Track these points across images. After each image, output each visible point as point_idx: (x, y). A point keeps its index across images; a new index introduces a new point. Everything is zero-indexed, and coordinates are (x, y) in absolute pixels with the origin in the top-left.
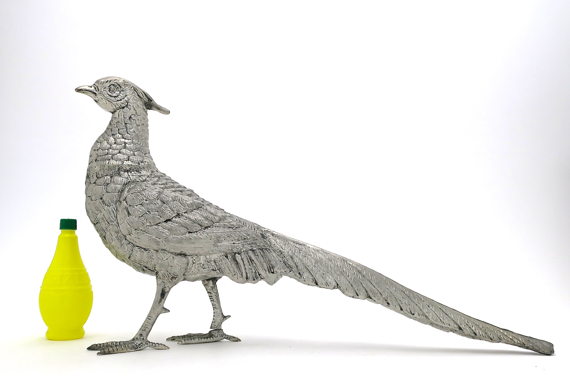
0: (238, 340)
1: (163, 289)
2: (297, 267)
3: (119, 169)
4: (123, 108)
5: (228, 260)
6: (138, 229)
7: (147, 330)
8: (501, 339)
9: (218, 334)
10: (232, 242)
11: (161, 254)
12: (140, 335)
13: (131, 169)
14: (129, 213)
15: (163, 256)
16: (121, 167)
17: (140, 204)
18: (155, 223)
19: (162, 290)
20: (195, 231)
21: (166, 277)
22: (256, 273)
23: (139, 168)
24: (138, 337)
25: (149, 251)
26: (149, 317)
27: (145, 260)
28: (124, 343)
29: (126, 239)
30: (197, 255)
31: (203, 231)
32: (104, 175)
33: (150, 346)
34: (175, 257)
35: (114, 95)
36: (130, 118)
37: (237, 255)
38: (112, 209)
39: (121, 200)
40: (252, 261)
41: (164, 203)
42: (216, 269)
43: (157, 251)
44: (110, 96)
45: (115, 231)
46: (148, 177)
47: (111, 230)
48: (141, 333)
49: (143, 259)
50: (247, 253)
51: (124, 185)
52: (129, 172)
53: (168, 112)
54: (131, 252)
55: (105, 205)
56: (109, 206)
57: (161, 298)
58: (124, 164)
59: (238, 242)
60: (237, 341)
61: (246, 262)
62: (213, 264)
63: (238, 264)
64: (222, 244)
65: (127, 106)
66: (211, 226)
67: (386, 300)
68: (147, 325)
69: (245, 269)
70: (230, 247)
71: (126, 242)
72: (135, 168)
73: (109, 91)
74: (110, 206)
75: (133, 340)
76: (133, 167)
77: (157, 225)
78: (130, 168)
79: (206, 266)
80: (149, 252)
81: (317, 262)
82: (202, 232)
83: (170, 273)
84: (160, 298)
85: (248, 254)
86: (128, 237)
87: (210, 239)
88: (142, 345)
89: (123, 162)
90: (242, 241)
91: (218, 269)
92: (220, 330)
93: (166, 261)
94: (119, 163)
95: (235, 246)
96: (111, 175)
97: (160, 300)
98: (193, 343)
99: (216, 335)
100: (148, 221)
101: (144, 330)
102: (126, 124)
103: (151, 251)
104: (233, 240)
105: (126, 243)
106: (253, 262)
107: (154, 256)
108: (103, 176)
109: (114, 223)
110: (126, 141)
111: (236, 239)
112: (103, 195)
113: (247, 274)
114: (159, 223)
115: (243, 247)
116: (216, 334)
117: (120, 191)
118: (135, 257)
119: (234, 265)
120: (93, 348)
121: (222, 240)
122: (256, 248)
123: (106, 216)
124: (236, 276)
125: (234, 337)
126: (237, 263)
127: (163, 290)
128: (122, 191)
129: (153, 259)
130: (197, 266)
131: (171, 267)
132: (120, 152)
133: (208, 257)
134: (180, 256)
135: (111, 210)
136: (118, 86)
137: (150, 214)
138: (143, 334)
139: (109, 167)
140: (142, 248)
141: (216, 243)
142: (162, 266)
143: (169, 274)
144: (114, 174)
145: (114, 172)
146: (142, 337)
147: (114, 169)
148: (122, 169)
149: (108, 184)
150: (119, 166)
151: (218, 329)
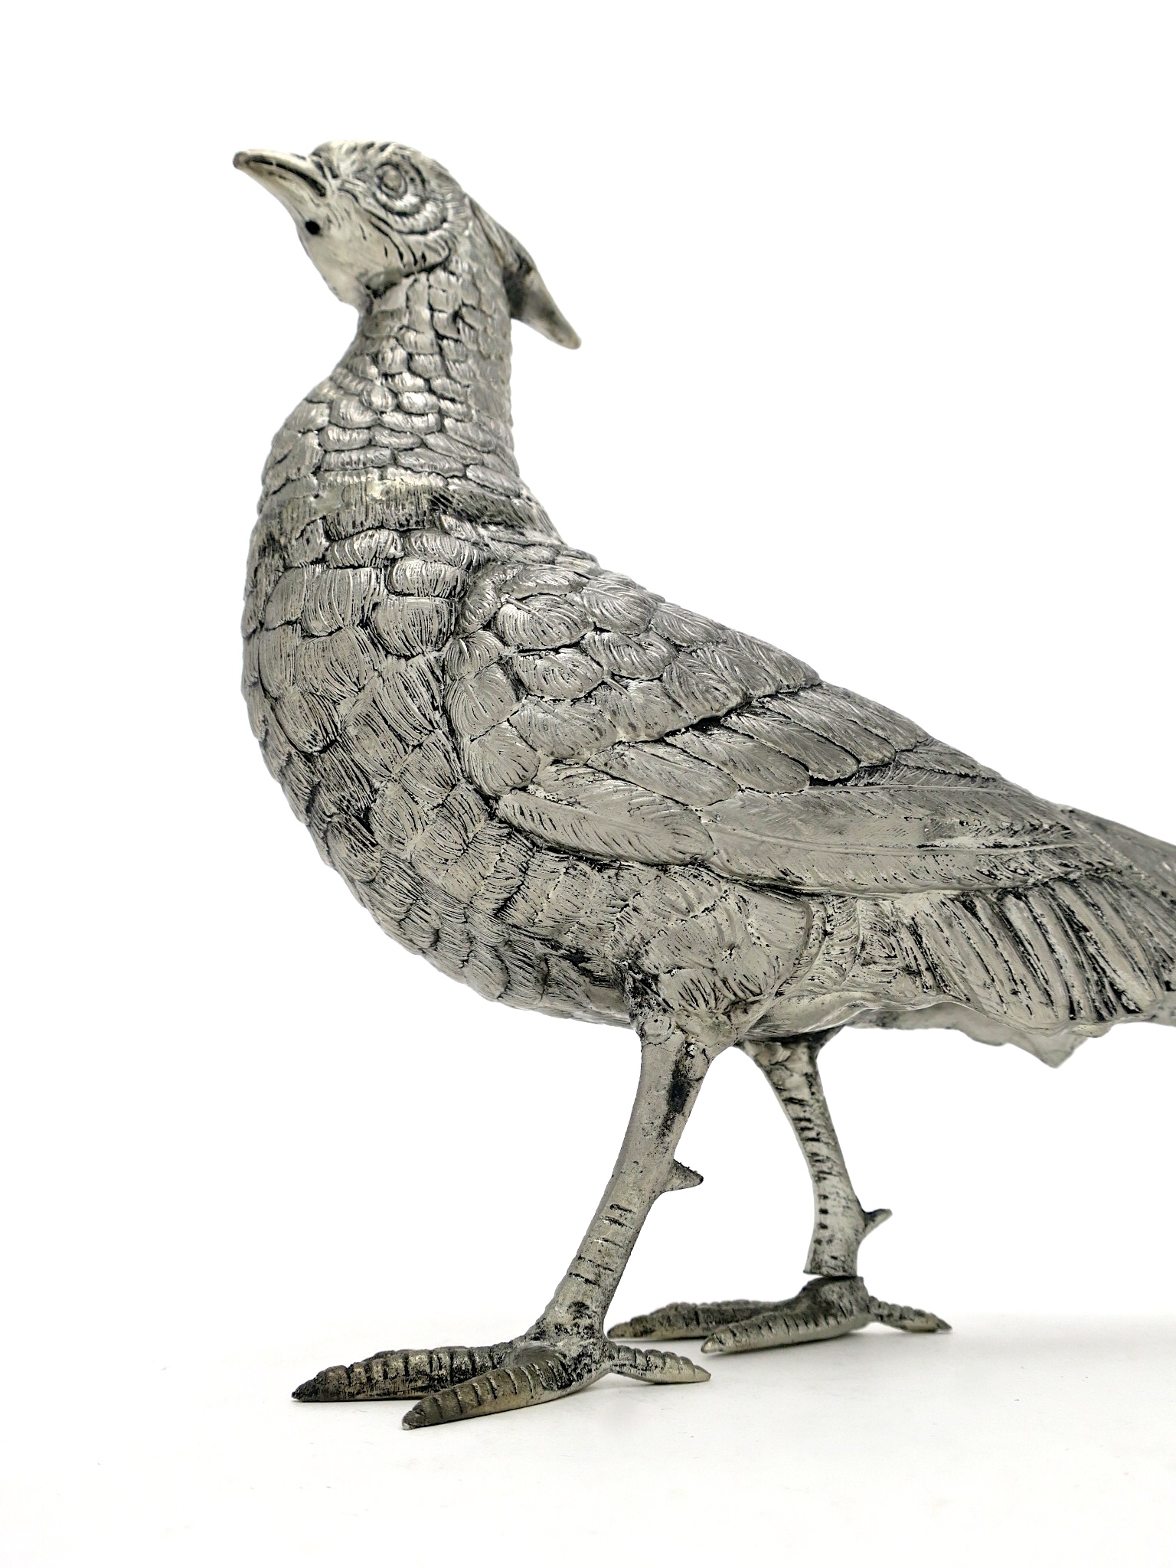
0: (935, 1326)
1: (677, 1063)
3: (434, 503)
4: (430, 270)
5: (979, 919)
6: (569, 761)
7: (606, 1278)
10: (991, 839)
11: (683, 887)
12: (574, 1308)
13: (483, 514)
14: (518, 683)
15: (691, 893)
16: (442, 497)
17: (574, 641)
18: (655, 733)
19: (673, 1067)
20: (837, 776)
21: (701, 1001)
22: (1103, 986)
23: (513, 515)
24: (564, 1316)
25: (619, 868)
26: (610, 1210)
27: (593, 918)
28: (491, 1358)
29: (492, 816)
30: (841, 896)
31: (867, 781)
32: (367, 525)
33: (624, 1369)
34: (754, 898)
35: (399, 205)
36: (456, 316)
37: (1011, 898)
38: (422, 674)
39: (470, 628)
40: (1079, 929)
42: (923, 968)
43: (663, 867)
44: (384, 206)
45: (433, 774)
47: (414, 771)
48: (579, 1299)
49: (582, 912)
50: (1051, 895)
51: (468, 566)
52: (479, 522)
53: (573, 339)
54: (516, 882)
55: (383, 653)
56: (406, 657)
57: (670, 1111)
58: (452, 487)
59: (1013, 842)
60: (932, 1331)
61: (1054, 933)
62: (908, 942)
63: (1021, 941)
64: (954, 842)
65: (444, 265)
66: (890, 760)
68: (609, 1255)
69: (1058, 963)
70: (983, 858)
71: (495, 830)
72: (500, 513)
73: (379, 187)
74: (413, 656)
75: (536, 1339)
76: (492, 509)
77: (660, 741)
78: (478, 510)
79: (878, 952)
80: (617, 874)
82: (865, 785)
83: (724, 981)
84: (665, 1109)
85: (1055, 899)
86: (509, 805)
87: (906, 818)
88: (587, 1361)
90: (1027, 839)
91: (929, 968)
92: (850, 1279)
93: (705, 921)
94: (432, 484)
95: (1005, 859)
96: (401, 525)
97: (666, 1119)
98: (770, 1344)
99: (845, 1303)
100: (622, 719)
101: (591, 1277)
103: (633, 871)
104: (994, 828)
105: (495, 832)
106: (1082, 934)
107: (646, 892)
108: (359, 529)
109: (433, 737)
110: (445, 405)
111: (1005, 825)
112: (376, 605)
113: (1069, 990)
114: (672, 733)
115: (1033, 863)
117: (458, 589)
118: (538, 901)
119: (1006, 948)
120: (331, 1388)
121: (951, 827)
122: (1078, 874)
123: (386, 703)
124: (1020, 1000)
125: (920, 1314)
126: (1017, 940)
127: (676, 1072)
128: (471, 589)
129: (635, 909)
130: (836, 951)
131: (733, 947)
132: (424, 445)
133: (886, 906)
134: (774, 893)
135: (415, 676)
136: (413, 174)
137: (624, 688)
138: (588, 1303)
139: (386, 493)
140: (580, 859)
141: (928, 840)
142: (682, 943)
143: (719, 984)
144: (417, 523)
145: (413, 513)
146: (584, 1322)
147: (412, 503)
148: (446, 506)
149: (394, 560)
150: (434, 494)
151: (841, 1273)
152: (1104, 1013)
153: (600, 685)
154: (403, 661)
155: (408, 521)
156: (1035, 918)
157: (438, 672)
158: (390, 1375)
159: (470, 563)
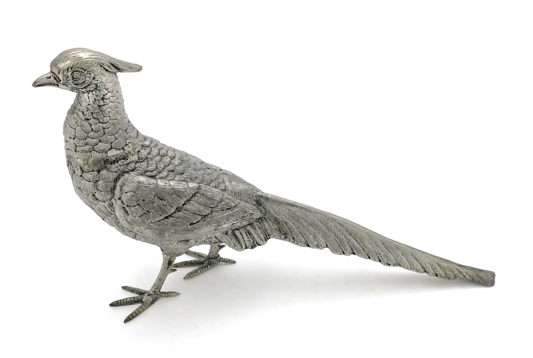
2: (291, 232)
3: (105, 162)
5: (228, 236)
7: (159, 288)
10: (232, 224)
13: (117, 159)
14: (127, 212)
16: (106, 159)
17: (137, 205)
20: (196, 222)
22: (254, 242)
23: (125, 155)
26: (160, 279)
31: (203, 220)
34: (179, 243)
37: (236, 231)
39: (116, 199)
40: (250, 234)
41: (161, 200)
46: (136, 162)
47: (111, 220)
48: (155, 291)
50: (245, 228)
51: (114, 181)
52: (116, 162)
58: (109, 155)
59: (236, 222)
61: (245, 236)
63: (237, 238)
65: (96, 88)
66: (210, 213)
67: (368, 255)
68: (159, 285)
69: (244, 241)
70: (229, 227)
74: (105, 202)
77: (158, 221)
78: (115, 158)
84: (167, 266)
87: (211, 226)
89: (106, 152)
94: (103, 155)
95: (235, 225)
97: (168, 267)
101: (157, 288)
102: (99, 106)
108: (88, 171)
109: (113, 216)
112: (95, 192)
113: (246, 244)
114: (161, 220)
115: (241, 224)
117: (113, 188)
121: (222, 224)
123: (102, 209)
124: (236, 247)
127: (169, 261)
128: (115, 187)
132: (100, 141)
133: (209, 236)
134: (184, 241)
135: (107, 206)
137: (150, 213)
139: (93, 162)
141: (216, 228)
144: (101, 169)
145: (100, 167)
146: (156, 293)
147: (99, 164)
148: (108, 161)
149: (97, 181)
150: (104, 160)
151: (214, 257)
153: (144, 213)
154: (103, 203)
155: (99, 169)
156: (241, 233)
157: (111, 205)
158: (124, 303)
159: (115, 179)
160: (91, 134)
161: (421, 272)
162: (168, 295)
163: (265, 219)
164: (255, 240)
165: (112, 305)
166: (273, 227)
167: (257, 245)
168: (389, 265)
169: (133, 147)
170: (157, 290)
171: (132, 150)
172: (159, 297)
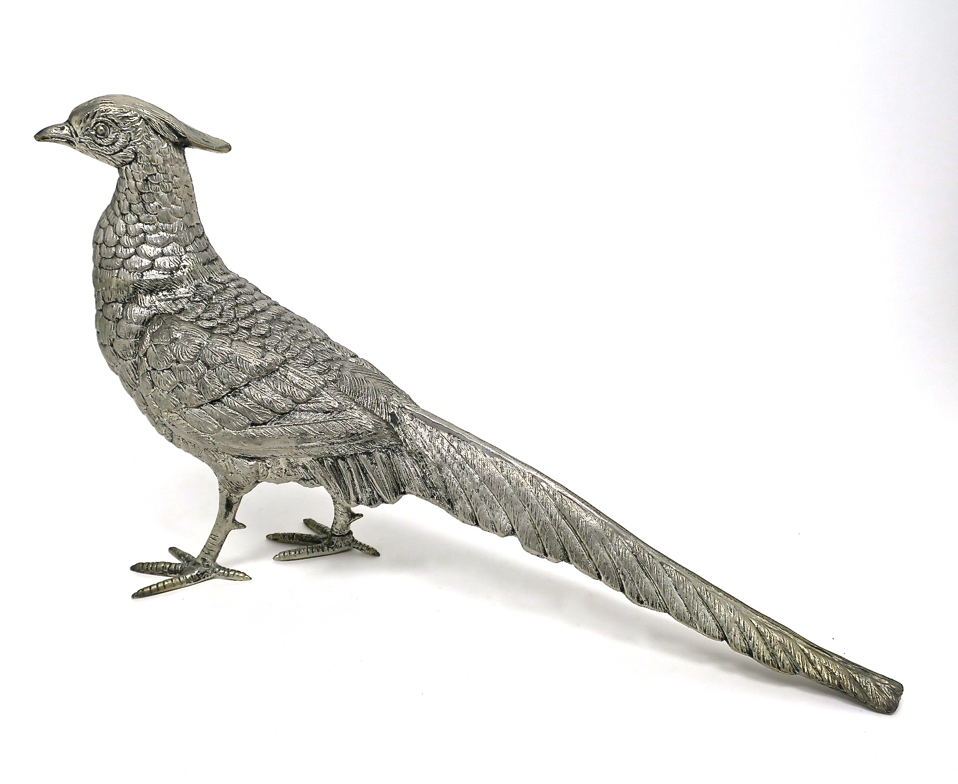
1: (227, 498)
2: (446, 488)
3: (135, 289)
4: (130, 163)
5: (325, 467)
6: (170, 411)
7: (213, 554)
8: (798, 671)
9: (342, 542)
10: (329, 442)
11: (213, 454)
12: (202, 560)
13: (157, 287)
14: (152, 382)
15: (216, 456)
16: (138, 285)
17: (167, 370)
18: (195, 406)
20: (262, 422)
22: (373, 494)
23: (172, 283)
26: (213, 536)
30: (272, 457)
31: (276, 422)
32: (112, 300)
34: (236, 460)
35: (107, 142)
36: (147, 181)
37: (340, 461)
40: (366, 473)
41: (208, 368)
42: (309, 479)
46: (189, 301)
48: (204, 558)
50: (357, 459)
51: (144, 323)
52: (154, 292)
53: (227, 148)
55: (119, 357)
56: (126, 360)
57: (227, 511)
58: (144, 278)
59: (340, 442)
61: (355, 473)
62: (302, 470)
63: (342, 476)
64: (311, 444)
65: (135, 160)
66: (291, 411)
68: (212, 547)
69: (355, 484)
70: (326, 448)
72: (165, 284)
73: (96, 135)
76: (161, 283)
77: (198, 407)
78: (154, 286)
79: (291, 473)
81: (483, 480)
82: (275, 424)
84: (225, 511)
85: (358, 461)
87: (289, 437)
88: (207, 573)
89: (142, 273)
91: (312, 479)
93: (222, 464)
94: (135, 278)
95: (336, 447)
96: (123, 301)
97: (226, 513)
100: (183, 402)
101: (207, 553)
102: (142, 193)
104: (331, 437)
105: (161, 423)
108: (110, 303)
110: (146, 228)
112: (113, 339)
113: (357, 494)
114: (201, 406)
116: (339, 543)
117: (139, 334)
121: (310, 439)
123: (124, 374)
126: (341, 473)
127: (227, 501)
128: (142, 334)
130: (275, 472)
131: (232, 473)
132: (136, 253)
133: (291, 460)
134: (243, 459)
135: (129, 367)
137: (185, 388)
139: (117, 285)
141: (300, 444)
144: (128, 300)
145: (127, 296)
146: (206, 563)
147: (126, 290)
148: (140, 289)
149: (119, 320)
150: (135, 285)
151: (339, 534)
152: (372, 502)
154: (124, 361)
155: (125, 299)
156: (349, 468)
158: (153, 569)
159: (145, 320)
160: (125, 239)
161: (714, 637)
162: (229, 574)
163: (401, 452)
164: (374, 488)
165: (133, 568)
166: (412, 470)
167: (379, 501)
168: (642, 602)
169: (190, 276)
170: (208, 558)
171: (187, 279)
172: (210, 572)
